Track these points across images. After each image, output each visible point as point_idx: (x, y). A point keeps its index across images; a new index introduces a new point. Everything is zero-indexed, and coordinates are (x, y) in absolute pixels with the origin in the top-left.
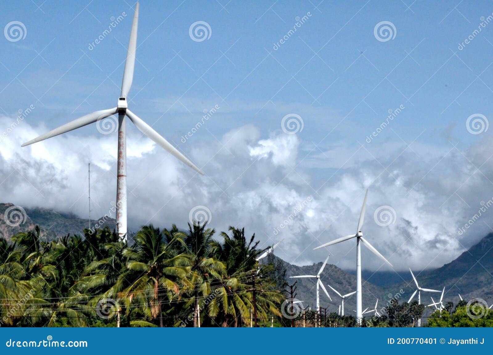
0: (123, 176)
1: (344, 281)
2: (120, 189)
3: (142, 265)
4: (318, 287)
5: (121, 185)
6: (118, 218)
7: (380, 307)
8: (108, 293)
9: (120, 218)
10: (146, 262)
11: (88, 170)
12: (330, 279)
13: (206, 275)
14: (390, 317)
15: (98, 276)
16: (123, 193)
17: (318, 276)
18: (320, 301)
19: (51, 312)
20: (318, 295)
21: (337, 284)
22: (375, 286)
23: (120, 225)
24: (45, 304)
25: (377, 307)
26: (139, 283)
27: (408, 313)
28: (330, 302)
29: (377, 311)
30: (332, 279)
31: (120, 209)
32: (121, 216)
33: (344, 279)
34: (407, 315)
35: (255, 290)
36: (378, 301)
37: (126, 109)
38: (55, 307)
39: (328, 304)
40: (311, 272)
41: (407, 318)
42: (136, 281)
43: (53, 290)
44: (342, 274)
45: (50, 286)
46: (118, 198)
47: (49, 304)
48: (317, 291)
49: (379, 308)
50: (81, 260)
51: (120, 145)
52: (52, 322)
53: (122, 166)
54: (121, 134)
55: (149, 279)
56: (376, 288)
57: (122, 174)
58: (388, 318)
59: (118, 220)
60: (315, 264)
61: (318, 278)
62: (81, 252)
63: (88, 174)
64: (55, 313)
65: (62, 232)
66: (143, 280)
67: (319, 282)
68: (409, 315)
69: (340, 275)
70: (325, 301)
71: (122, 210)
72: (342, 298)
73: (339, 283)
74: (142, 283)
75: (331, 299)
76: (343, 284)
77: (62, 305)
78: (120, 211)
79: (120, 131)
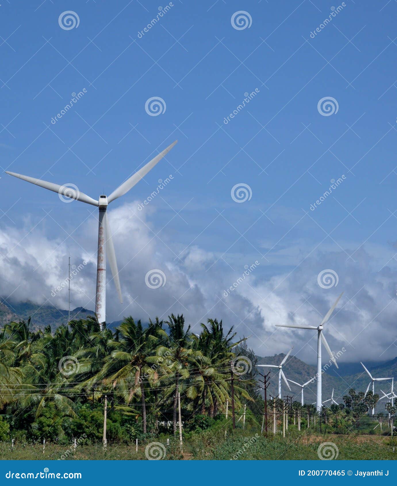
0: (102, 270)
1: (303, 371)
2: (100, 282)
3: (126, 355)
4: (280, 377)
5: (101, 278)
6: (98, 309)
7: (336, 396)
8: (93, 380)
9: (99, 310)
10: (129, 352)
11: (68, 264)
12: (290, 369)
13: (186, 364)
14: (347, 406)
15: (84, 363)
16: (102, 286)
17: (281, 367)
18: (281, 390)
19: (40, 397)
20: (280, 385)
21: (297, 374)
22: (331, 377)
23: (99, 316)
24: (34, 390)
25: (333, 397)
26: (123, 372)
27: (364, 403)
28: (290, 392)
29: (333, 400)
30: (292, 369)
31: (100, 301)
32: (100, 307)
33: (304, 370)
34: (362, 404)
35: (233, 380)
36: (334, 391)
37: (106, 206)
38: (44, 393)
39: (288, 392)
40: (273, 362)
41: (362, 407)
42: (121, 370)
43: (42, 377)
44: (301, 364)
45: (39, 373)
46: (97, 291)
47: (38, 389)
48: (279, 380)
49: (335, 398)
50: (67, 349)
51: (101, 240)
52: (41, 407)
53: (102, 260)
54: (102, 230)
55: (132, 368)
56: (333, 379)
57: (102, 268)
58: (345, 406)
59: (98, 311)
60: (276, 355)
61: (280, 369)
62: (67, 341)
63: (68, 267)
64: (43, 398)
65: (39, 322)
66: (127, 368)
67: (281, 373)
68: (365, 404)
69: (299, 365)
70: (285, 390)
71: (101, 301)
72: (302, 387)
73: (298, 373)
74: (126, 372)
75: (291, 388)
76: (302, 374)
77: (51, 390)
78: (100, 303)
79: (100, 227)
